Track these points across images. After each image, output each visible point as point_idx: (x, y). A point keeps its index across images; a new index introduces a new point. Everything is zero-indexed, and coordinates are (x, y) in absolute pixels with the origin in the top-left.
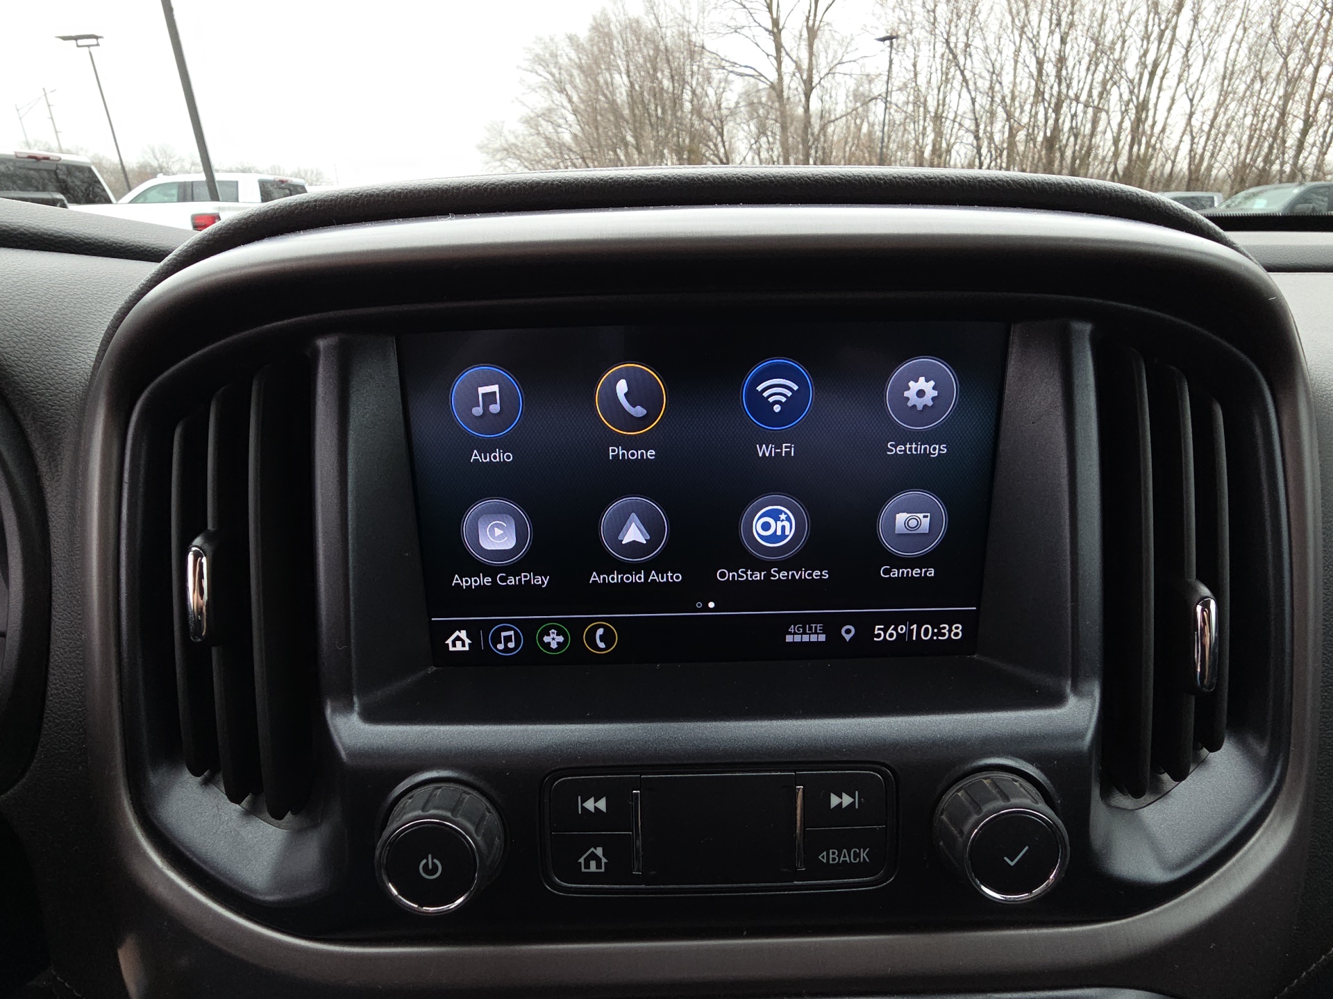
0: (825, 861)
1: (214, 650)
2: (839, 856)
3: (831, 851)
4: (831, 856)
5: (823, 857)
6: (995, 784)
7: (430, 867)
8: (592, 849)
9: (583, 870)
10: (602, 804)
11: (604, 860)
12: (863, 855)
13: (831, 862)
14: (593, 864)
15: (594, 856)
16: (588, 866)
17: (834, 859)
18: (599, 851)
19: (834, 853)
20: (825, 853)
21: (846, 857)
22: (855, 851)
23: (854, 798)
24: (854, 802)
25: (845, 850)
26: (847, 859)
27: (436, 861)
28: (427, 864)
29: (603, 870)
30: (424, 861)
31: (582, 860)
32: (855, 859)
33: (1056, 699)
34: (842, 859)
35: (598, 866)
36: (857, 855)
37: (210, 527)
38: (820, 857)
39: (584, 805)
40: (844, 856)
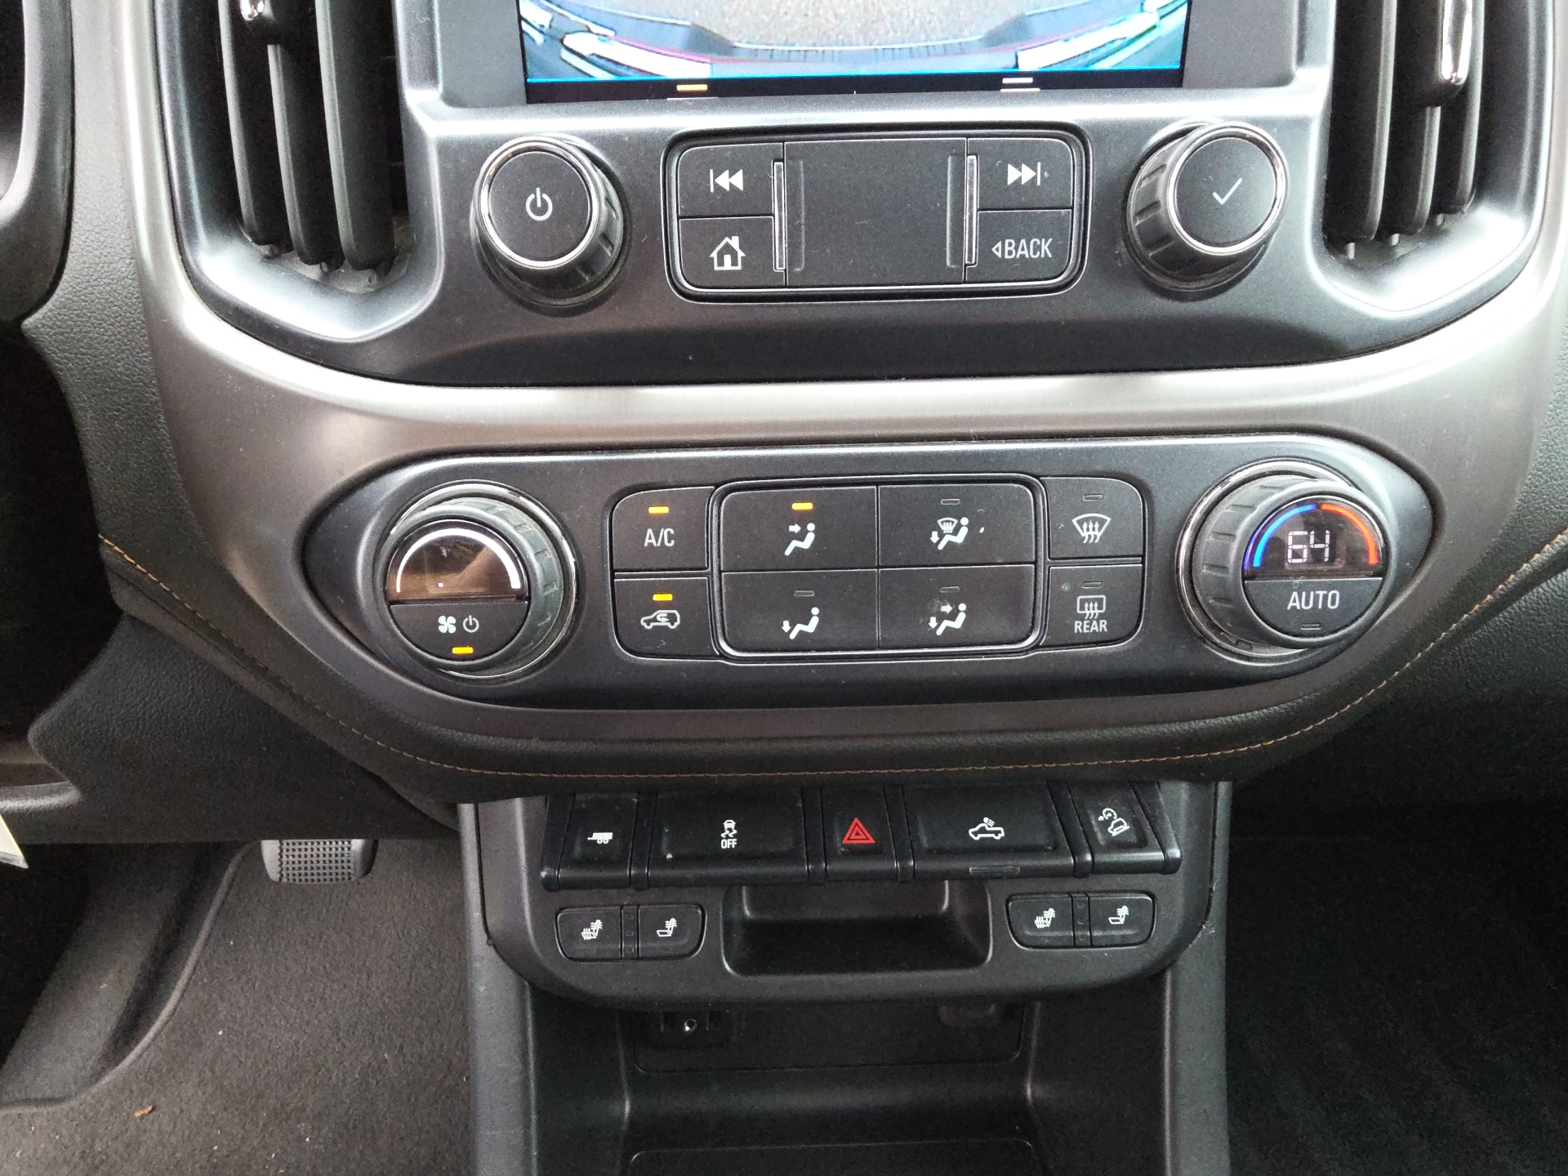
0: (999, 254)
1: (270, 49)
2: (1016, 249)
3: (1007, 241)
4: (1007, 249)
5: (997, 250)
7: (539, 204)
8: (727, 239)
9: (717, 268)
10: (738, 180)
11: (741, 254)
12: (1045, 247)
13: (1007, 257)
14: (727, 259)
15: (728, 249)
16: (721, 263)
17: (1010, 253)
18: (735, 242)
19: (1010, 245)
20: (999, 244)
21: (1025, 250)
22: (1035, 242)
23: (1036, 171)
24: (1035, 177)
25: (1023, 241)
26: (1026, 253)
27: (545, 198)
28: (536, 198)
29: (739, 267)
30: (532, 197)
31: (714, 255)
32: (1035, 253)
33: (1278, 77)
34: (1020, 252)
35: (734, 263)
36: (1037, 248)
38: (994, 250)
39: (717, 181)
40: (1023, 249)
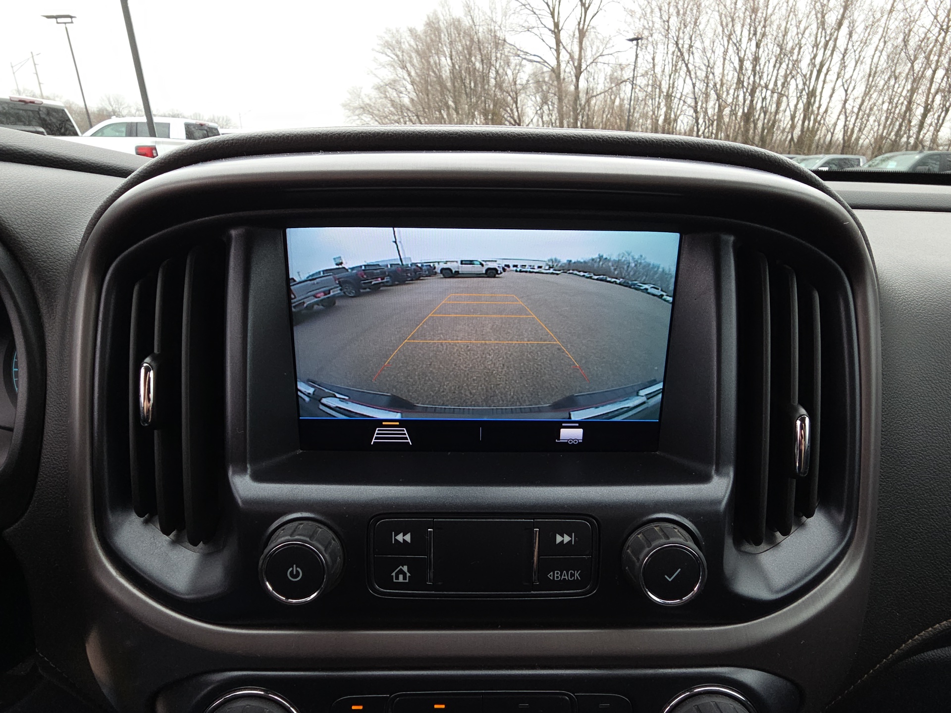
0: (552, 578)
1: (156, 432)
2: (561, 575)
3: (556, 572)
4: (556, 575)
5: (550, 576)
6: (661, 530)
7: (295, 573)
8: (401, 567)
9: (395, 581)
10: (408, 538)
11: (408, 574)
12: (577, 575)
13: (556, 579)
14: (401, 577)
15: (401, 572)
16: (397, 578)
17: (557, 577)
18: (405, 568)
19: (557, 573)
20: (552, 573)
21: (566, 576)
22: (571, 573)
23: (571, 537)
24: (571, 540)
25: (565, 572)
26: (566, 577)
27: (298, 569)
28: (293, 570)
29: (407, 581)
30: (291, 569)
31: (394, 574)
32: (571, 578)
33: (705, 478)
34: (563, 577)
35: (405, 578)
36: (573, 575)
37: (156, 351)
38: (548, 576)
39: (396, 538)
40: (565, 576)
